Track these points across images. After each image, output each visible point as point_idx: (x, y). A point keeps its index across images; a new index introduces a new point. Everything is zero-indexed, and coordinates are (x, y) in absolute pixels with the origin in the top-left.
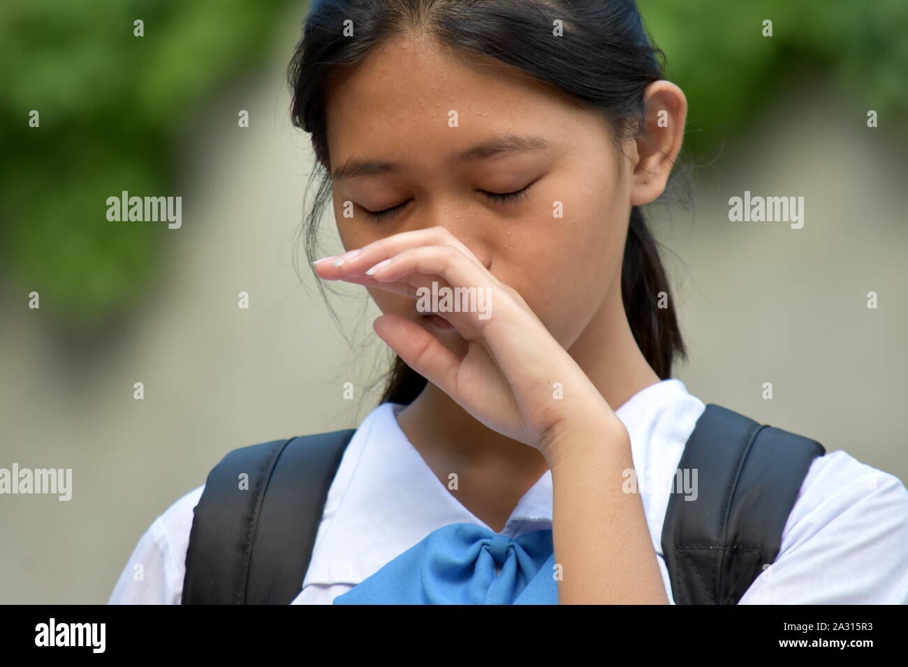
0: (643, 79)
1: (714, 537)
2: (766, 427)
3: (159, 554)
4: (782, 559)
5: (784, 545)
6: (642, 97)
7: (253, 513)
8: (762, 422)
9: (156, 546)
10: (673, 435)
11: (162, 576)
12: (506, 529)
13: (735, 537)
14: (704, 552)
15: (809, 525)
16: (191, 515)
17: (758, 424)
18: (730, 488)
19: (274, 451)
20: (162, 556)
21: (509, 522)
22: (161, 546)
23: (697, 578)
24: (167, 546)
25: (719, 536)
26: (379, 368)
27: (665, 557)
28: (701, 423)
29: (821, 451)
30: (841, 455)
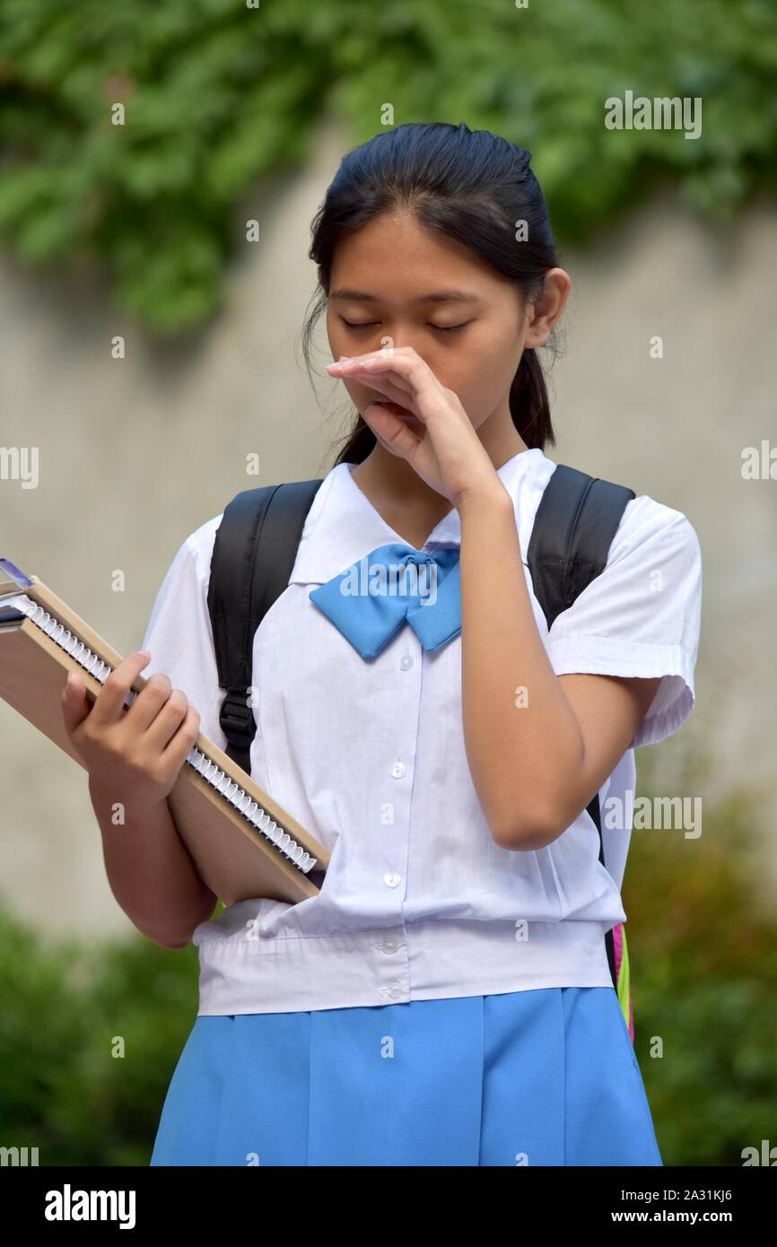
0: (546, 266)
1: (562, 554)
2: (598, 479)
3: (191, 559)
4: (607, 571)
5: (608, 562)
6: (543, 278)
7: (255, 534)
8: (595, 477)
9: (190, 554)
10: (536, 485)
11: (194, 575)
12: (424, 548)
13: (577, 555)
14: (556, 564)
15: (625, 548)
16: (215, 535)
17: (591, 478)
18: (573, 522)
19: (268, 493)
20: (194, 561)
21: (426, 543)
22: (194, 554)
23: (550, 580)
24: (197, 554)
25: (566, 554)
26: (344, 430)
27: (529, 566)
28: (554, 477)
29: (633, 496)
30: (646, 498)
